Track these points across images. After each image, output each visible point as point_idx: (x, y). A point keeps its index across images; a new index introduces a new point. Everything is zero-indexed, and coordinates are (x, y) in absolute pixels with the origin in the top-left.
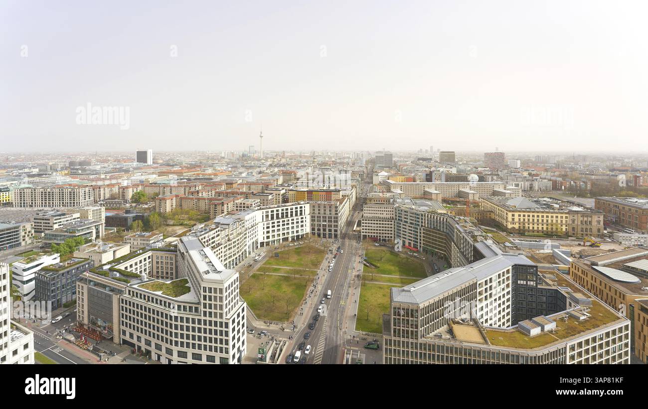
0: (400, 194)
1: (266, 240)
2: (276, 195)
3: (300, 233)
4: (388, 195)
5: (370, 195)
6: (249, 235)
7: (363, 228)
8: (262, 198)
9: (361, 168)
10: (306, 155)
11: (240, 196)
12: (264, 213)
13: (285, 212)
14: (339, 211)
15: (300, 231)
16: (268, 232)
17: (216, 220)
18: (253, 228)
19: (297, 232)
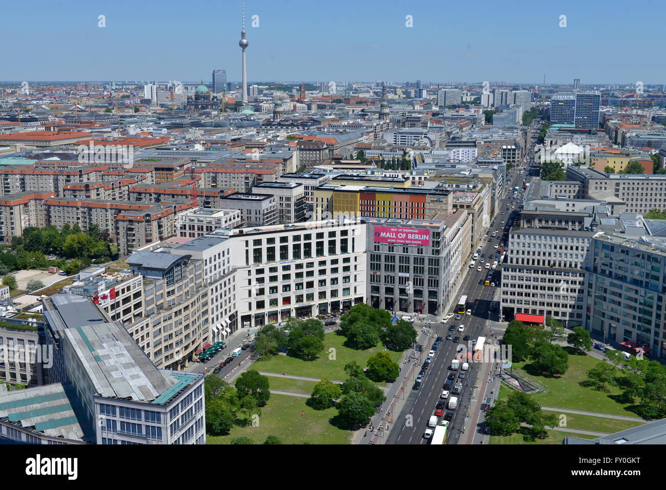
0: (613, 204)
1: (255, 311)
2: (281, 198)
3: (341, 298)
4: (580, 207)
5: (529, 207)
6: (214, 296)
7: (505, 289)
8: (246, 205)
9: (508, 134)
10: (361, 95)
11: (189, 201)
12: (251, 243)
13: (302, 242)
14: (442, 244)
15: (340, 292)
16: (261, 292)
17: (133, 259)
18: (222, 281)
19: (334, 293)
